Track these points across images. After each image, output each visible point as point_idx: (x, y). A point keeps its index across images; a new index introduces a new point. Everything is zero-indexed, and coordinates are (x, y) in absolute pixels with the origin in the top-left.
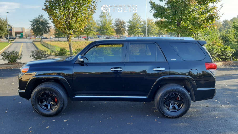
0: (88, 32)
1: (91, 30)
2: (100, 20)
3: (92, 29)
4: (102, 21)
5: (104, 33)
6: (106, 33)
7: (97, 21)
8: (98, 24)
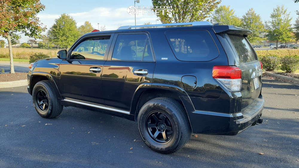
0: (250, 39)
1: (255, 35)
2: (271, 21)
3: (258, 34)
4: (274, 21)
5: (276, 39)
6: (279, 38)
7: (266, 23)
8: (267, 26)
